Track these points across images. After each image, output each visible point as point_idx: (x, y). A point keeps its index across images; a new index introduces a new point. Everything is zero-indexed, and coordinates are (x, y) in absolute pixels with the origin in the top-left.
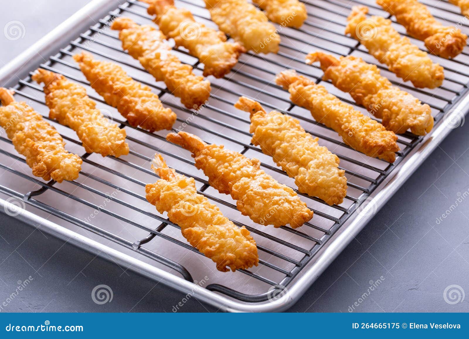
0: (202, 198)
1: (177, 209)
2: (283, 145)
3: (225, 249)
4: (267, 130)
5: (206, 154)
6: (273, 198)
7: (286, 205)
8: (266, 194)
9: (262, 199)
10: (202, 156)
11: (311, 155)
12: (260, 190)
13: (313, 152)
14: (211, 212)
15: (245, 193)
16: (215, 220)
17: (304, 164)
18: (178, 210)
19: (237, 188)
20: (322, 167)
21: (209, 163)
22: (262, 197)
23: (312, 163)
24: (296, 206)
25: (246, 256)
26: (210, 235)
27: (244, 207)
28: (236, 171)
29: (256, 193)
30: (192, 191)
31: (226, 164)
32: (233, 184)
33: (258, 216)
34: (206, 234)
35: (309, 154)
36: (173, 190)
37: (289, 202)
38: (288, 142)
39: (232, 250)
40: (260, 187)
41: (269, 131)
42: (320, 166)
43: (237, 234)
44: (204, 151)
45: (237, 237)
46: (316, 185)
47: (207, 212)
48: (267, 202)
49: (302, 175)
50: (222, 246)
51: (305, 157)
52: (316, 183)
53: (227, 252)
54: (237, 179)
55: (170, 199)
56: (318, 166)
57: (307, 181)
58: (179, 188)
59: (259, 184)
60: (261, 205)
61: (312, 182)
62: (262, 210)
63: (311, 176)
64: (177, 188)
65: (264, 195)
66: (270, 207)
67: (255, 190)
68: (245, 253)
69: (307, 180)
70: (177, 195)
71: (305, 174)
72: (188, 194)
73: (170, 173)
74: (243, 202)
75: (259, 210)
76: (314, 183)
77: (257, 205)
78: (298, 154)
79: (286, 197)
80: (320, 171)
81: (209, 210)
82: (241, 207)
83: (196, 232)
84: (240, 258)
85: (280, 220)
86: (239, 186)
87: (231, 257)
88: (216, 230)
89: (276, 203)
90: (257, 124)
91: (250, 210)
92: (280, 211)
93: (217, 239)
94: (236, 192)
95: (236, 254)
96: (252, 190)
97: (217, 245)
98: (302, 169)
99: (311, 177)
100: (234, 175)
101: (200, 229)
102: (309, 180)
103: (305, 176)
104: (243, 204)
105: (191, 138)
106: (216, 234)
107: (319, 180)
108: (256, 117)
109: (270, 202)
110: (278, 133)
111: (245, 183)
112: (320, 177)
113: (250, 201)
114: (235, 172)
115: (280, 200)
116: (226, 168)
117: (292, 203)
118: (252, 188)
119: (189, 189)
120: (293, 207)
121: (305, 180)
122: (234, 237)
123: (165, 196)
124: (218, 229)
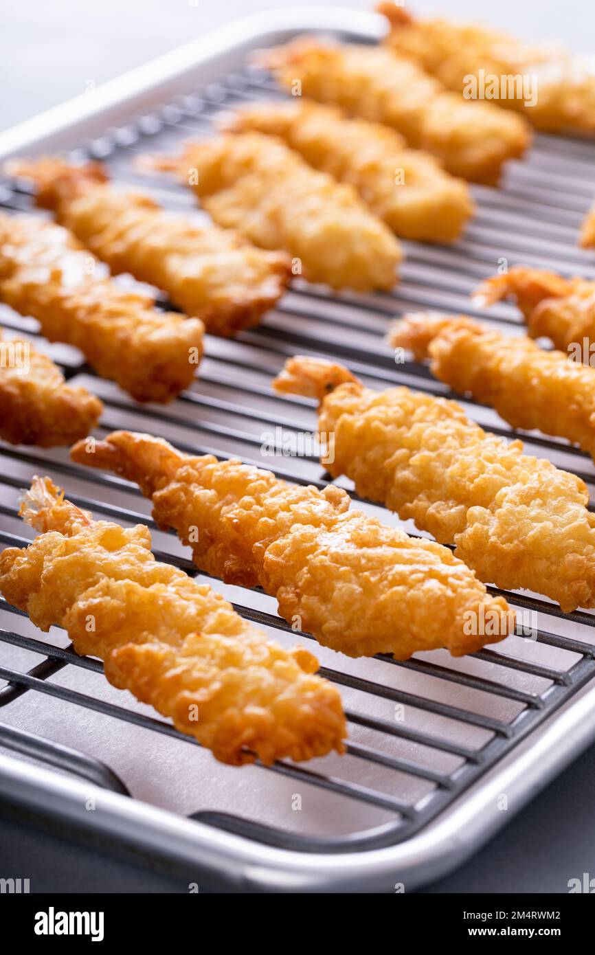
0: (171, 573)
1: (91, 600)
2: (416, 459)
3: (240, 697)
4: (368, 422)
5: (187, 480)
6: (391, 569)
7: (433, 584)
8: (369, 559)
9: (356, 574)
10: (174, 486)
11: (504, 476)
12: (351, 550)
13: (509, 468)
14: (197, 602)
15: (306, 562)
16: (211, 620)
17: (485, 497)
18: (96, 601)
19: (279, 551)
20: (538, 501)
21: (195, 501)
22: (357, 568)
23: (509, 492)
24: (462, 587)
25: (307, 718)
26: (195, 660)
27: (299, 600)
28: (276, 512)
29: (338, 559)
30: (140, 555)
31: (247, 499)
32: (267, 546)
33: (343, 624)
34: (180, 660)
35: (496, 472)
36: (81, 552)
37: (443, 579)
38: (434, 449)
39: (264, 698)
40: (349, 544)
41: (376, 424)
42: (534, 497)
43: (276, 656)
44: (181, 472)
45: (279, 664)
46: (522, 546)
47: (184, 602)
48: (373, 579)
49: (477, 525)
50: (230, 688)
51: (484, 479)
52: (522, 542)
53: (245, 705)
54: (280, 530)
55: (73, 577)
56: (526, 499)
57: (493, 539)
58: (100, 548)
59: (348, 536)
60: (352, 592)
61: (510, 540)
62: (357, 606)
63: (504, 523)
64: (96, 547)
65: (363, 561)
66: (382, 592)
67: (333, 550)
68: (306, 709)
69: (494, 535)
70: (93, 564)
71: (486, 523)
72: (127, 561)
73: (76, 517)
74: (298, 591)
75: (349, 605)
76: (516, 542)
77: (340, 589)
78: (462, 476)
79: (431, 566)
80: (534, 511)
81: (194, 599)
82: (293, 602)
83: (149, 656)
84: (289, 724)
85: (415, 629)
86: (284, 548)
87: (259, 718)
88: (212, 646)
89: (401, 580)
90: (336, 413)
91: (320, 609)
92: (413, 604)
93: (214, 670)
94: (277, 563)
95: (277, 711)
96: (325, 553)
97: (216, 686)
98: (476, 510)
99: (506, 527)
100: (271, 521)
101: (161, 649)
102: (499, 536)
103: (486, 527)
104: (299, 596)
105: (143, 444)
106: (213, 657)
107: (531, 533)
108: (333, 399)
109: (381, 580)
110: (403, 429)
111: (305, 538)
112: (534, 524)
113: (320, 584)
114: (272, 515)
115: (413, 572)
116: (247, 507)
117: (451, 580)
118: (324, 549)
119: (132, 550)
120: (454, 591)
121: (488, 537)
122: (269, 665)
123: (58, 569)
124: (217, 644)
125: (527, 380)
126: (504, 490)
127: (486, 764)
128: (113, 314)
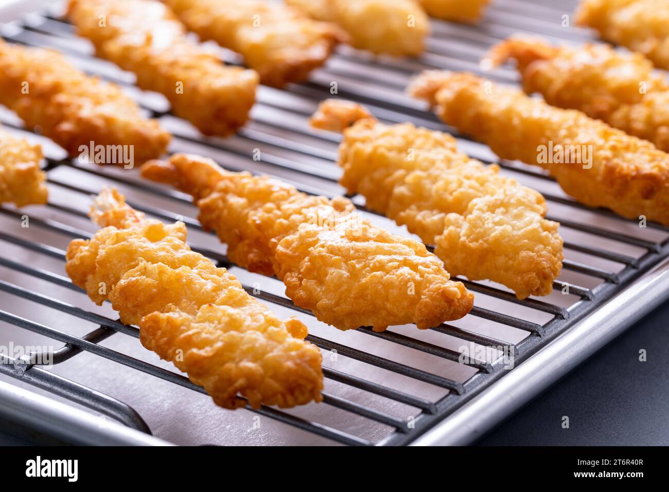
0: (198, 259)
1: (131, 278)
2: (410, 178)
3: (238, 353)
4: (376, 149)
5: (225, 191)
6: (373, 259)
7: (406, 270)
8: (357, 251)
9: (346, 262)
10: (215, 195)
11: (478, 191)
12: (345, 244)
13: (482, 184)
14: (214, 281)
15: (308, 253)
16: (223, 295)
17: (460, 207)
18: (134, 279)
19: (288, 245)
20: (502, 210)
21: (230, 208)
22: (346, 256)
23: (479, 202)
24: (428, 273)
25: (290, 371)
26: (206, 324)
27: (301, 284)
28: (290, 215)
29: (332, 250)
30: (175, 245)
31: (269, 205)
32: (279, 240)
33: (333, 302)
34: (193, 325)
35: (470, 187)
36: (128, 242)
37: (414, 267)
38: (425, 169)
39: (256, 355)
40: (343, 239)
41: (382, 151)
42: (498, 206)
43: (272, 322)
44: (221, 185)
45: (272, 328)
46: (485, 245)
47: (203, 281)
48: (357, 266)
49: (451, 228)
50: (230, 347)
51: (462, 193)
52: (486, 241)
53: (241, 360)
54: (291, 228)
55: (120, 262)
56: (492, 208)
57: (463, 239)
58: (144, 239)
59: (343, 234)
60: (341, 276)
61: (476, 240)
62: (345, 287)
63: (474, 226)
64: (140, 238)
65: (352, 252)
66: (365, 276)
67: (329, 243)
68: (289, 364)
69: (464, 235)
70: (136, 251)
71: (460, 227)
72: (163, 249)
73: (130, 216)
74: (300, 276)
75: (338, 286)
76: (481, 241)
77: (332, 274)
78: (445, 190)
79: (406, 257)
80: (498, 217)
81: (211, 279)
82: (296, 285)
83: (169, 321)
84: (275, 377)
85: (389, 306)
86: (292, 242)
87: (250, 369)
88: (220, 314)
89: (381, 267)
90: (352, 142)
91: (316, 290)
92: (388, 285)
93: (219, 332)
94: (285, 254)
95: (265, 366)
96: (323, 246)
97: (219, 344)
98: (453, 216)
99: (474, 229)
100: (285, 222)
101: (181, 316)
102: (468, 236)
103: (458, 230)
104: (301, 280)
105: (195, 165)
106: (219, 323)
107: (493, 234)
108: (352, 132)
109: (364, 267)
110: (403, 155)
111: (309, 235)
112: (497, 227)
113: (317, 270)
114: (287, 217)
115: (391, 261)
116: (269, 211)
117: (420, 267)
118: (322, 242)
119: (171, 241)
120: (422, 276)
121: (459, 237)
122: (264, 330)
123: (109, 255)
124: (224, 311)
125: (510, 120)
126: (475, 201)
127: (439, 415)
128: (188, 68)
